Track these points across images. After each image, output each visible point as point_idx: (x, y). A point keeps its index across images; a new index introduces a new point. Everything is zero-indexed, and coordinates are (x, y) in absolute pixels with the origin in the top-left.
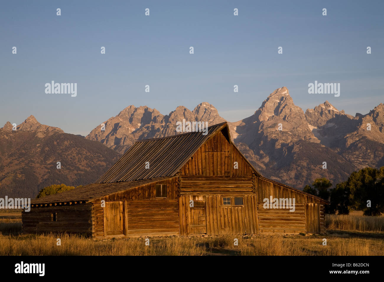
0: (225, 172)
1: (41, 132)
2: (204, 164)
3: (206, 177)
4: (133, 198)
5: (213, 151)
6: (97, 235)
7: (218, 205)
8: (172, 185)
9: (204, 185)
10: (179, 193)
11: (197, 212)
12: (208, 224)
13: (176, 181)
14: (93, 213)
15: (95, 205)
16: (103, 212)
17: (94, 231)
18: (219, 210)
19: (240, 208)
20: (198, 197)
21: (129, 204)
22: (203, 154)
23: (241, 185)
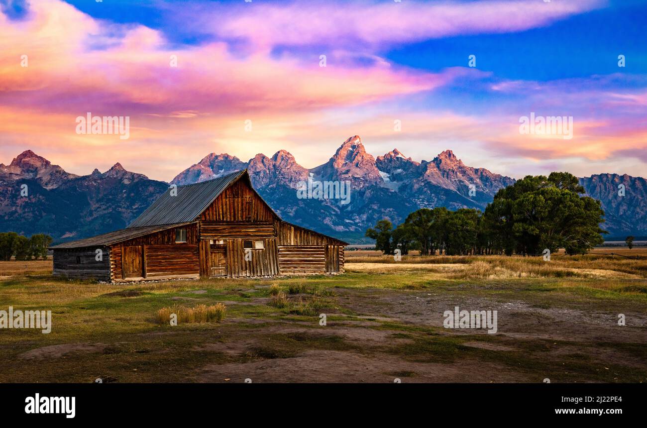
0: (246, 217)
2: (224, 210)
3: (227, 222)
4: (152, 242)
5: (234, 197)
6: (116, 278)
7: (239, 248)
8: (191, 230)
9: (224, 229)
10: (199, 237)
11: (218, 255)
12: (229, 266)
13: (196, 226)
14: (111, 257)
15: (113, 250)
16: (121, 256)
17: (112, 274)
18: (239, 253)
19: (261, 251)
20: (218, 241)
21: (149, 249)
22: (224, 200)
23: (262, 229)
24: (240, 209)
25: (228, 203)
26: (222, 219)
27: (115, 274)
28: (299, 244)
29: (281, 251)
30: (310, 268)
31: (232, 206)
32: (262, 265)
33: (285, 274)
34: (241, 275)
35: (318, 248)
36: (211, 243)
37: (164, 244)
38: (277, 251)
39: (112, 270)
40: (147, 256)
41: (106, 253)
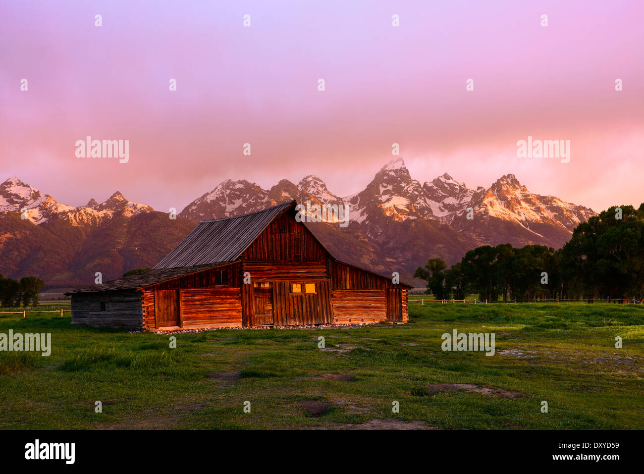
4: (189, 286)
5: (281, 233)
6: (149, 327)
7: (287, 292)
8: (233, 271)
9: (271, 270)
10: (242, 279)
11: (263, 301)
12: (275, 314)
14: (144, 303)
15: (146, 294)
16: (154, 302)
17: (144, 323)
18: (287, 298)
19: (312, 295)
20: (264, 284)
21: (185, 293)
22: (269, 236)
23: (313, 270)
24: (287, 246)
25: (274, 239)
26: (267, 258)
27: (147, 323)
28: (356, 288)
29: (336, 296)
30: (368, 315)
31: (278, 243)
32: (313, 312)
33: (339, 322)
34: (289, 324)
35: (378, 292)
36: (256, 286)
37: (201, 287)
38: (330, 295)
39: (144, 318)
40: (184, 301)
41: (137, 298)
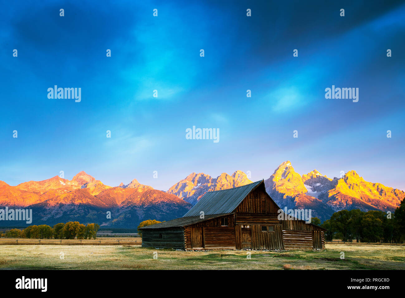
0: (262, 211)
1: (140, 189)
2: (250, 206)
3: (251, 213)
4: (208, 226)
5: (255, 198)
6: (188, 247)
7: (259, 231)
8: (230, 218)
9: (250, 218)
10: (235, 223)
11: (246, 235)
12: (253, 243)
13: (233, 216)
14: (185, 234)
15: (186, 229)
16: (190, 233)
17: (185, 245)
18: (259, 234)
19: (272, 233)
20: (246, 226)
21: (206, 229)
22: (249, 199)
23: (272, 219)
24: (259, 206)
25: (251, 201)
26: (248, 212)
27: (187, 245)
28: (296, 230)
29: (285, 234)
30: (303, 245)
31: (254, 204)
32: (273, 242)
33: (287, 248)
34: (260, 248)
35: (307, 232)
36: (242, 227)
37: (214, 227)
38: (282, 233)
39: (185, 242)
40: (205, 234)
41: (181, 232)
